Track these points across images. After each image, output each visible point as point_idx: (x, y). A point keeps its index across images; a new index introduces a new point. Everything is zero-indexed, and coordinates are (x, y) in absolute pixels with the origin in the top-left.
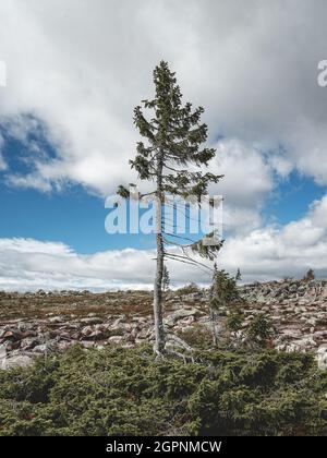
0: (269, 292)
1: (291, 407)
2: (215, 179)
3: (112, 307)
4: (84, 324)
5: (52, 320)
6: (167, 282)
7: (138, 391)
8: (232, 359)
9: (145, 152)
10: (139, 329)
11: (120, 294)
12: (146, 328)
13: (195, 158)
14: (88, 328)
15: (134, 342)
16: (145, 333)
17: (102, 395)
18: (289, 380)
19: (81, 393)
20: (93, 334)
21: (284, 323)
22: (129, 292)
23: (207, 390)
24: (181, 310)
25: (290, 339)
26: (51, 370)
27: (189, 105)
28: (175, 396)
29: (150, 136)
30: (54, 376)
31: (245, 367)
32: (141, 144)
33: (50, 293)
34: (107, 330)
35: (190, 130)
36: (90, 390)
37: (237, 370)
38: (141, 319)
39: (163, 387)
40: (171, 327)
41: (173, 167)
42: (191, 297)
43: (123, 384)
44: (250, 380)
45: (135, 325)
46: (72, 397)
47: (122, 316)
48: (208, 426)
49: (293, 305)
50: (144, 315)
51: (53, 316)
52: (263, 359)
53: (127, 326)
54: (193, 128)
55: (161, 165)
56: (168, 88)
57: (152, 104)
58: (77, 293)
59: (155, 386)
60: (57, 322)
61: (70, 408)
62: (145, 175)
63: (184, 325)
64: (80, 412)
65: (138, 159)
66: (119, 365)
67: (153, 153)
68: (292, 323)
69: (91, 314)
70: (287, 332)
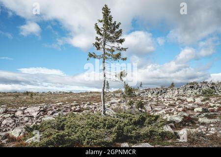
0: (154, 92)
1: (148, 132)
2: (125, 49)
3: (83, 99)
4: (72, 106)
5: (58, 104)
6: (108, 88)
7: (96, 127)
8: (130, 116)
9: (99, 40)
10: (95, 108)
11: (87, 93)
12: (99, 107)
13: (117, 41)
14: (74, 107)
15: (93, 112)
16: (98, 109)
17: (83, 127)
18: (149, 123)
19: (76, 127)
20: (76, 110)
21: (156, 105)
22: (91, 92)
23: (120, 126)
24: (113, 100)
25: (156, 111)
26: (63, 121)
27: (115, 22)
28: (108, 128)
29: (101, 34)
30: (65, 122)
31: (134, 119)
32: (97, 37)
33: (54, 93)
34: (82, 108)
35: (116, 31)
36: (79, 126)
37: (131, 120)
38: (96, 104)
39: (105, 125)
40: (109, 107)
41: (109, 45)
42: (118, 95)
43: (90, 124)
44: (135, 123)
45: (94, 106)
46: (72, 128)
47: (88, 103)
48: (120, 138)
49: (162, 98)
50: (97, 102)
51: (58, 102)
52: (140, 116)
53: (91, 106)
54: (117, 30)
55: (105, 44)
56: (108, 15)
57: (101, 21)
58: (66, 93)
59: (102, 125)
60: (60, 105)
61: (72, 131)
62: (99, 49)
63: (114, 106)
64: (76, 133)
65: (96, 43)
66: (89, 118)
67: (102, 40)
68: (159, 105)
69: (75, 102)
70: (156, 109)
